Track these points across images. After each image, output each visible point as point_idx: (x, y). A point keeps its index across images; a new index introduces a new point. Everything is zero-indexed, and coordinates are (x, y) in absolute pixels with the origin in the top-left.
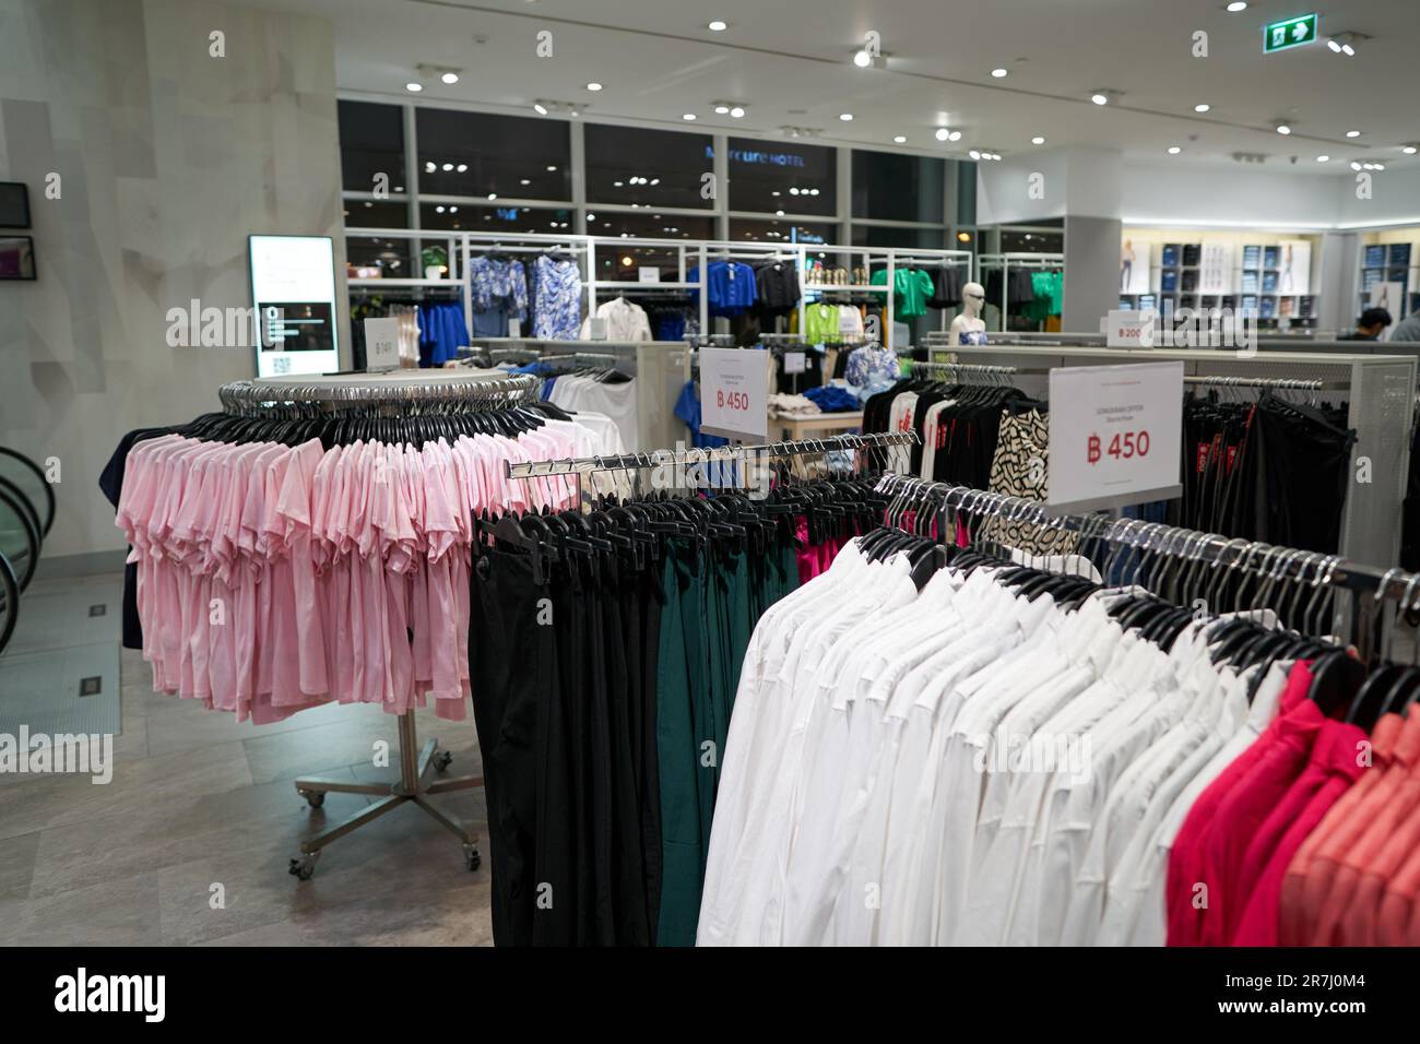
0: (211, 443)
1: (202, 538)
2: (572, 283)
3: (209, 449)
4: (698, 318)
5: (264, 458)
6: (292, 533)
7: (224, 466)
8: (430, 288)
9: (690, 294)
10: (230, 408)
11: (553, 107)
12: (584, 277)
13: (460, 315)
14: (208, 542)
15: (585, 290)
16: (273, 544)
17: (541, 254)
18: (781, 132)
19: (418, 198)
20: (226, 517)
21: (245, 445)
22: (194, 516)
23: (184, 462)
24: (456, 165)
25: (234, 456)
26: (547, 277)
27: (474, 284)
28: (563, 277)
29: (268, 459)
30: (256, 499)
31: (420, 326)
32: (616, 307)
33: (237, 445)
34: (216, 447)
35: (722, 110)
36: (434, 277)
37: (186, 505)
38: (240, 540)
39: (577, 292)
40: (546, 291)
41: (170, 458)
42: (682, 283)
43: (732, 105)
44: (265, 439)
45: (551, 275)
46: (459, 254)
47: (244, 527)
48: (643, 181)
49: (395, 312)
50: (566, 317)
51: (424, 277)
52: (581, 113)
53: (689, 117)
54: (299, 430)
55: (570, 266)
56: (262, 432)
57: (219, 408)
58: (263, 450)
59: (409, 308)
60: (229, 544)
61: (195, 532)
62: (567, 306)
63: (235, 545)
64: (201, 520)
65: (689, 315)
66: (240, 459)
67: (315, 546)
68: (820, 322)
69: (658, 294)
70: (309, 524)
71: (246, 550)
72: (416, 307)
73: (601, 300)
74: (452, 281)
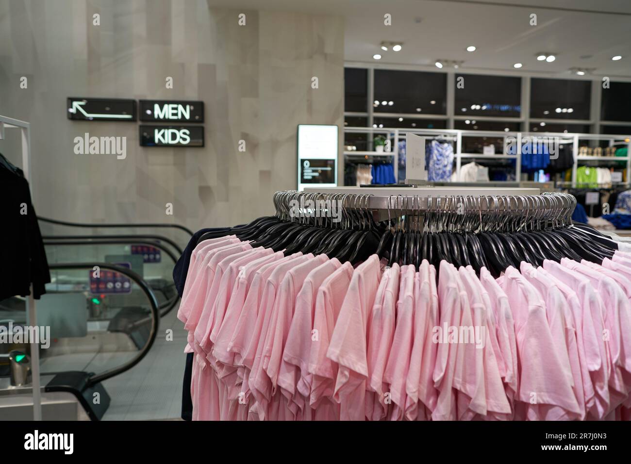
0: (261, 249)
1: (240, 363)
2: (449, 154)
3: (257, 258)
4: (515, 173)
5: (315, 276)
6: (345, 384)
7: (269, 282)
8: (377, 156)
9: (510, 161)
10: (281, 212)
11: (445, 64)
12: (455, 152)
13: (392, 169)
14: (247, 370)
15: (455, 159)
16: (317, 388)
17: (434, 140)
18: (570, 72)
19: (373, 115)
20: (267, 347)
21: (294, 255)
22: (234, 336)
23: (231, 270)
24: (388, 102)
25: (282, 270)
26: (436, 152)
27: (399, 155)
28: (444, 151)
29: (320, 278)
30: (302, 328)
31: (372, 175)
32: (471, 167)
33: (286, 254)
34: (265, 254)
35: (541, 58)
36: (380, 151)
37: (229, 318)
38: (280, 377)
39: (451, 159)
40: (435, 158)
41: (220, 264)
42: (505, 155)
43: (547, 55)
44: (314, 249)
45: (438, 151)
46: (392, 141)
47: (286, 363)
48: (478, 107)
49: (361, 168)
50: (445, 172)
51: (374, 150)
52: (460, 67)
53: (518, 66)
54: (351, 240)
55: (449, 146)
56: (312, 241)
57: (272, 212)
58: (313, 265)
59: (367, 166)
60: (268, 381)
61: (234, 355)
62: (445, 166)
63: (274, 384)
64: (241, 343)
65: (509, 172)
66: (287, 275)
67: (370, 400)
68: (585, 177)
69: (493, 161)
70: (367, 374)
71: (285, 390)
72: (371, 166)
73: (463, 164)
74: (388, 153)
